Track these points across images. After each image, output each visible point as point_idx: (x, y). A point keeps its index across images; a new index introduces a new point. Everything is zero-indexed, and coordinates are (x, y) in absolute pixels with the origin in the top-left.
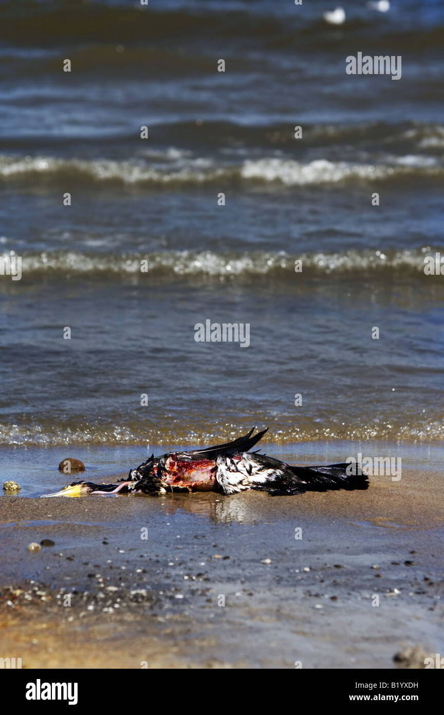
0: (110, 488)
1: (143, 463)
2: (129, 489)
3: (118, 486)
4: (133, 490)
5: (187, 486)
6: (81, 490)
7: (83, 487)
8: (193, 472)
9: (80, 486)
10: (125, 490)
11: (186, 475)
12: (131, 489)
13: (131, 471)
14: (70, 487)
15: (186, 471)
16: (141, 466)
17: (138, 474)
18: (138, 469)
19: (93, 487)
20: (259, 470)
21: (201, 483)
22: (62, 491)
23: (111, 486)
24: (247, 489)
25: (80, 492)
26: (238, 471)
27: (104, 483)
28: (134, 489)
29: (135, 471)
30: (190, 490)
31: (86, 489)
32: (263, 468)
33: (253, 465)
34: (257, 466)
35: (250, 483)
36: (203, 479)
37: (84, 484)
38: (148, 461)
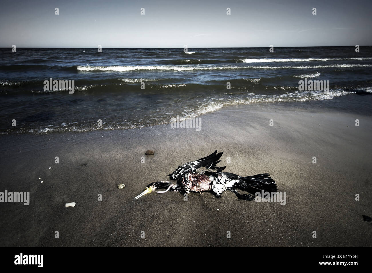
2: (173, 189)
7: (153, 187)
11: (198, 184)
15: (197, 182)
20: (230, 181)
21: (205, 190)
24: (225, 190)
26: (221, 184)
28: (175, 189)
30: (200, 192)
32: (231, 180)
33: (227, 180)
34: (228, 180)
35: (226, 188)
36: (206, 188)
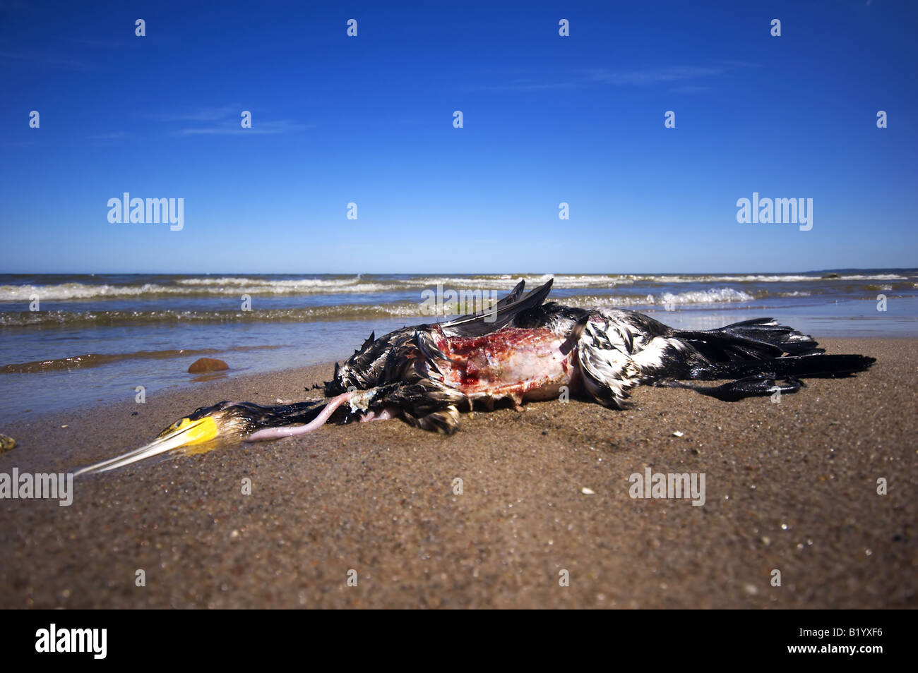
0: (305, 413)
1: (356, 351)
2: (353, 411)
3: (322, 408)
4: (366, 414)
5: (511, 391)
6: (219, 428)
7: (227, 418)
8: (512, 358)
9: (219, 416)
10: (343, 415)
11: (494, 364)
12: (359, 411)
13: (337, 367)
14: (187, 423)
15: (492, 355)
16: (354, 356)
17: (353, 372)
18: (351, 363)
19: (258, 415)
20: (645, 340)
21: (544, 381)
22: (160, 440)
23: (302, 406)
25: (217, 433)
27: (279, 401)
28: (367, 411)
29: (346, 368)
30: (518, 401)
31: (235, 424)
32: (648, 337)
33: (632, 332)
34: (639, 332)
35: (637, 371)
36: (546, 372)
37: (230, 409)
38: (364, 347)
